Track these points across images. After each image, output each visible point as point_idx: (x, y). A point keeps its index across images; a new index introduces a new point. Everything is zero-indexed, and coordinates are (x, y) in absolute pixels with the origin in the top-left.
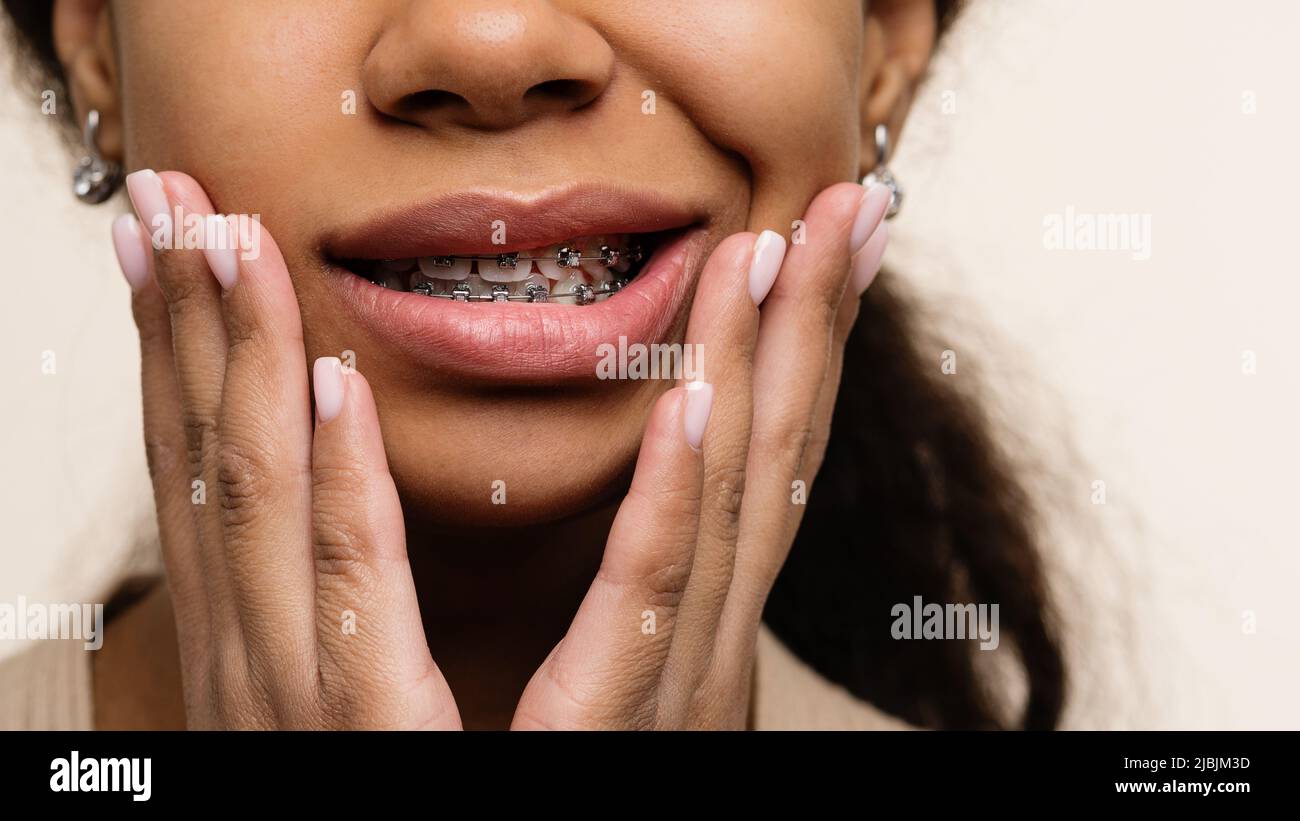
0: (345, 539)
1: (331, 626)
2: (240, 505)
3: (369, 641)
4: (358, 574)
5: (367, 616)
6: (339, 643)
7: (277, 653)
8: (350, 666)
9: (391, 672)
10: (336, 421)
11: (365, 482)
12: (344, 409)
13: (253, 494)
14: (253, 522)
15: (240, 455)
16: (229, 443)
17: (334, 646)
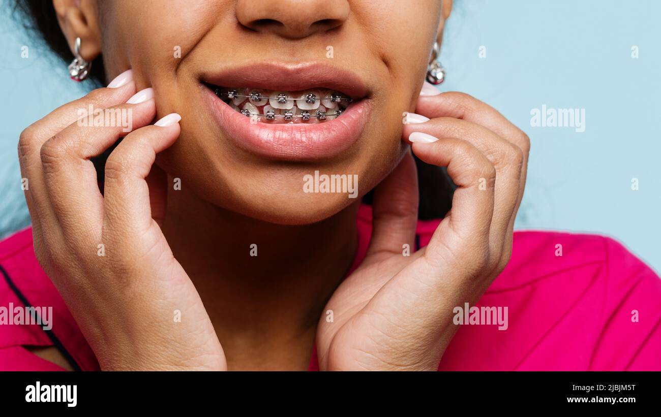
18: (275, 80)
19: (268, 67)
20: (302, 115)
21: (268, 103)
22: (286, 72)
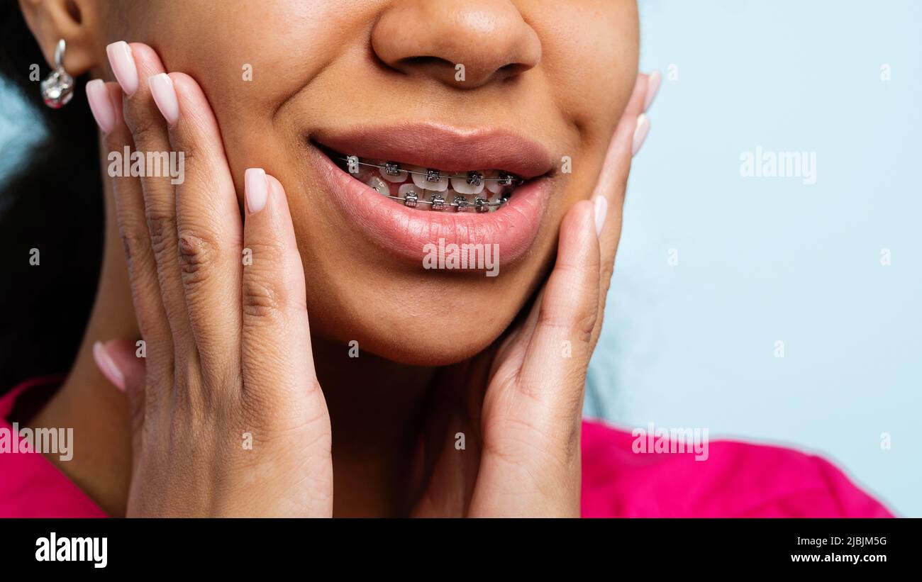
0: (267, 293)
1: (252, 350)
2: (197, 269)
3: (277, 362)
4: (273, 316)
5: (277, 345)
6: (256, 363)
7: (219, 367)
8: (262, 378)
9: (291, 384)
10: (263, 213)
11: (284, 255)
12: (267, 204)
13: (207, 261)
14: (207, 280)
15: (195, 236)
16: (189, 229)
17: (252, 364)
18: (438, 150)
19: (430, 131)
20: (457, 202)
21: (410, 180)
22: (457, 141)
